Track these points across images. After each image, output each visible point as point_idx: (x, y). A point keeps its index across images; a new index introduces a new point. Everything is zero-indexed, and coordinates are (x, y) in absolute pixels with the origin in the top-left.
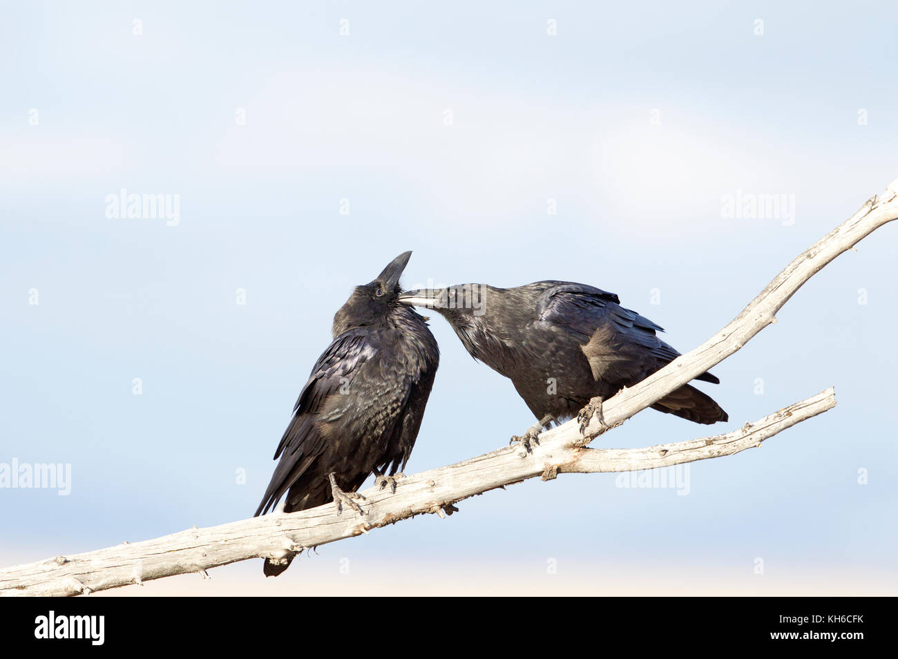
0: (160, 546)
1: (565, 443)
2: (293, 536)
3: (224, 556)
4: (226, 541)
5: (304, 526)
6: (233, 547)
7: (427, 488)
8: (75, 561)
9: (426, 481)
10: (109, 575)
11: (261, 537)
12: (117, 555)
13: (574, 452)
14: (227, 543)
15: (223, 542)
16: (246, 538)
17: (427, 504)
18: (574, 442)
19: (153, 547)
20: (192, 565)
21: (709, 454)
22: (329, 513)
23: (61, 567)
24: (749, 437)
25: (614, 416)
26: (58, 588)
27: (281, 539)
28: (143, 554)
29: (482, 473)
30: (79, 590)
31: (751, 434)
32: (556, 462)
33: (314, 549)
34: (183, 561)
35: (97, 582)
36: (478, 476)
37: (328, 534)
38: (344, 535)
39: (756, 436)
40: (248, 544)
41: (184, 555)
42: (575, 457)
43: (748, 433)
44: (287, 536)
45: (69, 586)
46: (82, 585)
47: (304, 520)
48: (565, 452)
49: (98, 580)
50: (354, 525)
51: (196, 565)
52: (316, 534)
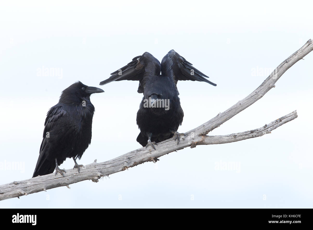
0: (52, 177)
1: (199, 134)
2: (101, 171)
5: (105, 168)
6: (79, 176)
7: (149, 152)
8: (21, 183)
9: (148, 150)
10: (34, 188)
11: (89, 172)
12: (36, 181)
13: (202, 137)
14: (77, 175)
15: (75, 174)
16: (84, 173)
17: (149, 158)
18: (202, 133)
19: (49, 177)
20: (64, 183)
21: (252, 136)
22: (114, 163)
23: (16, 185)
24: (267, 130)
25: (217, 123)
26: (15, 193)
27: (96, 172)
28: (46, 180)
30: (23, 194)
31: (267, 128)
32: (196, 141)
33: (108, 176)
34: (61, 182)
35: (29, 191)
36: (168, 147)
37: (113, 170)
38: (119, 171)
39: (269, 129)
40: (84, 175)
41: (61, 180)
42: (203, 139)
43: (266, 128)
44: (99, 172)
45: (19, 192)
46: (24, 192)
47: (104, 165)
48: (199, 137)
49: (29, 190)
50: (123, 167)
52: (109, 170)
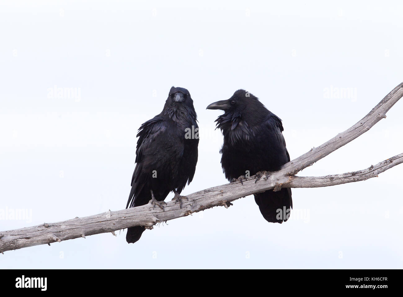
0: (94, 220)
1: (285, 173)
2: (157, 215)
3: (124, 225)
4: (125, 217)
5: (162, 211)
6: (128, 221)
7: (220, 194)
8: (53, 226)
9: (219, 190)
10: (69, 233)
11: (141, 216)
12: (73, 224)
13: (290, 178)
15: (124, 218)
16: (135, 216)
17: (219, 201)
18: (290, 173)
19: (90, 220)
20: (109, 229)
21: (353, 180)
23: (46, 229)
24: (373, 172)
25: (309, 161)
26: (45, 238)
27: (151, 217)
29: (246, 187)
30: (55, 240)
32: (281, 182)
33: (166, 222)
34: (104, 227)
36: (244, 189)
37: (173, 215)
38: (180, 216)
39: (376, 172)
40: (135, 219)
41: (105, 224)
42: (290, 180)
43: (372, 170)
44: (154, 216)
45: (51, 238)
46: (57, 237)
48: (285, 178)
49: (64, 235)
50: (185, 211)
51: (111, 229)
52: (168, 215)
